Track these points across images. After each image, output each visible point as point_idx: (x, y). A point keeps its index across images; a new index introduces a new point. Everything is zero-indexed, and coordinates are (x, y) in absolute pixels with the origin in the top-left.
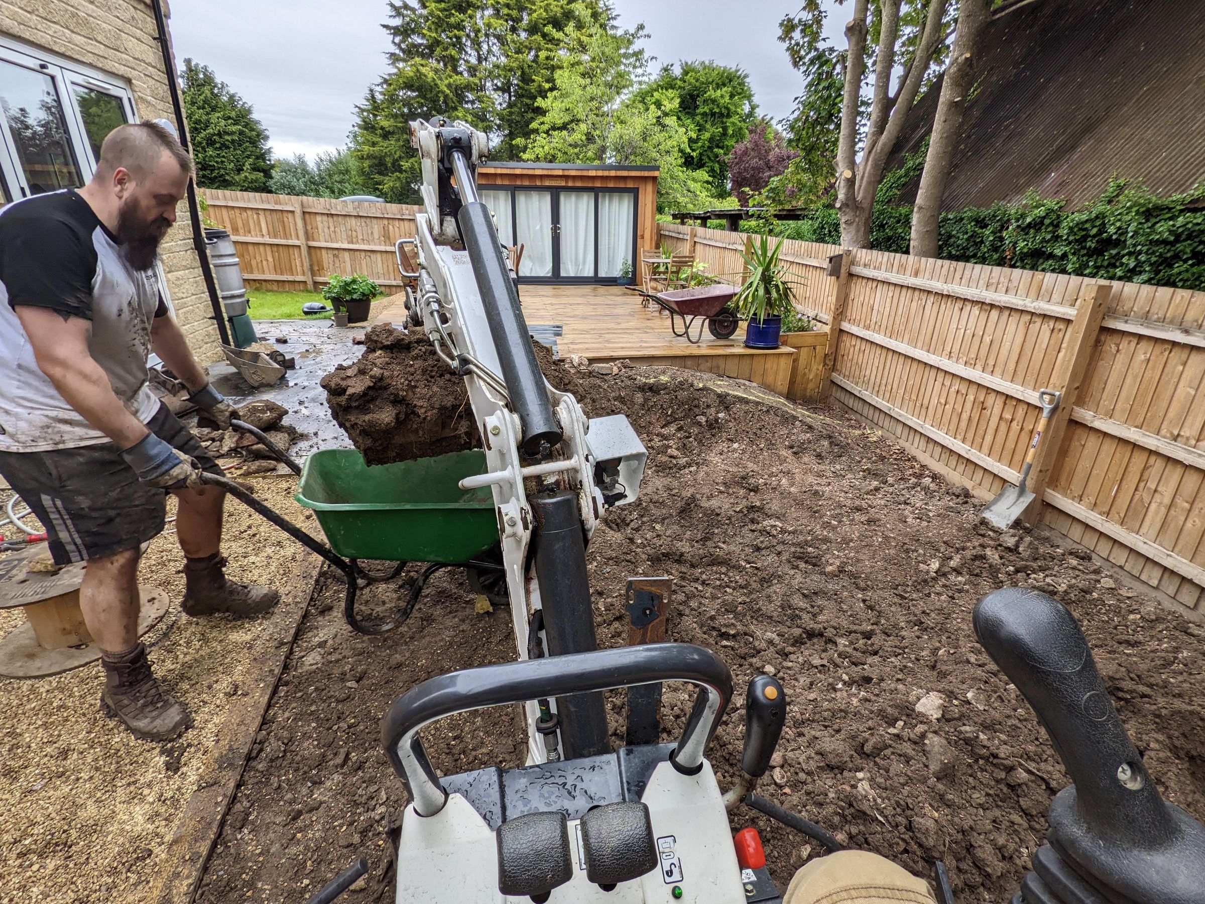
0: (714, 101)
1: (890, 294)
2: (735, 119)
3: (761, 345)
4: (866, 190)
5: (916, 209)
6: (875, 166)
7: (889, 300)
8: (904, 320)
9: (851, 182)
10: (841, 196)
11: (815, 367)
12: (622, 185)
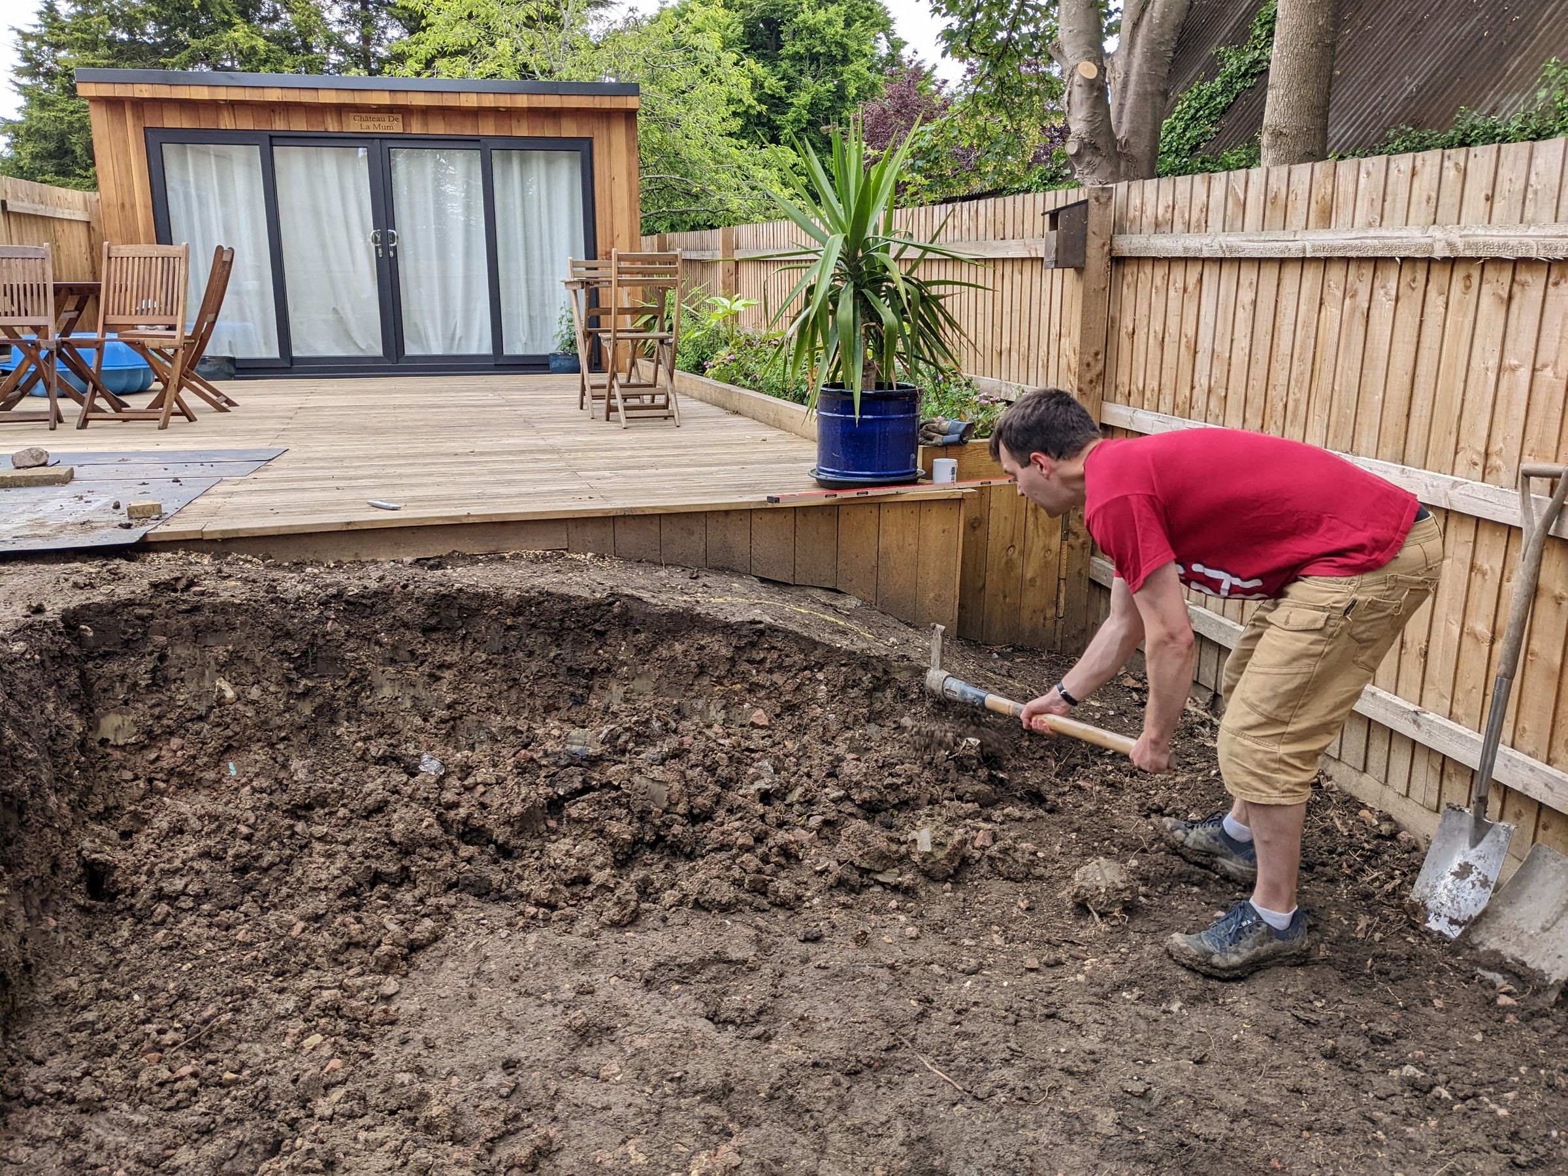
0: (813, 31)
1: (1246, 296)
2: (860, 65)
3: (865, 476)
4: (1136, 114)
5: (1265, 139)
6: (1153, 56)
7: (1243, 316)
8: (1301, 368)
9: (1097, 89)
10: (1078, 126)
11: (1037, 545)
12: (550, 132)
